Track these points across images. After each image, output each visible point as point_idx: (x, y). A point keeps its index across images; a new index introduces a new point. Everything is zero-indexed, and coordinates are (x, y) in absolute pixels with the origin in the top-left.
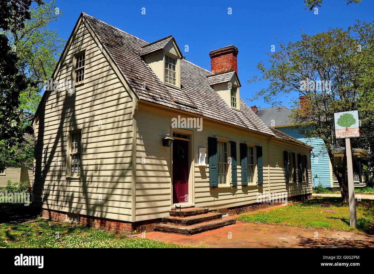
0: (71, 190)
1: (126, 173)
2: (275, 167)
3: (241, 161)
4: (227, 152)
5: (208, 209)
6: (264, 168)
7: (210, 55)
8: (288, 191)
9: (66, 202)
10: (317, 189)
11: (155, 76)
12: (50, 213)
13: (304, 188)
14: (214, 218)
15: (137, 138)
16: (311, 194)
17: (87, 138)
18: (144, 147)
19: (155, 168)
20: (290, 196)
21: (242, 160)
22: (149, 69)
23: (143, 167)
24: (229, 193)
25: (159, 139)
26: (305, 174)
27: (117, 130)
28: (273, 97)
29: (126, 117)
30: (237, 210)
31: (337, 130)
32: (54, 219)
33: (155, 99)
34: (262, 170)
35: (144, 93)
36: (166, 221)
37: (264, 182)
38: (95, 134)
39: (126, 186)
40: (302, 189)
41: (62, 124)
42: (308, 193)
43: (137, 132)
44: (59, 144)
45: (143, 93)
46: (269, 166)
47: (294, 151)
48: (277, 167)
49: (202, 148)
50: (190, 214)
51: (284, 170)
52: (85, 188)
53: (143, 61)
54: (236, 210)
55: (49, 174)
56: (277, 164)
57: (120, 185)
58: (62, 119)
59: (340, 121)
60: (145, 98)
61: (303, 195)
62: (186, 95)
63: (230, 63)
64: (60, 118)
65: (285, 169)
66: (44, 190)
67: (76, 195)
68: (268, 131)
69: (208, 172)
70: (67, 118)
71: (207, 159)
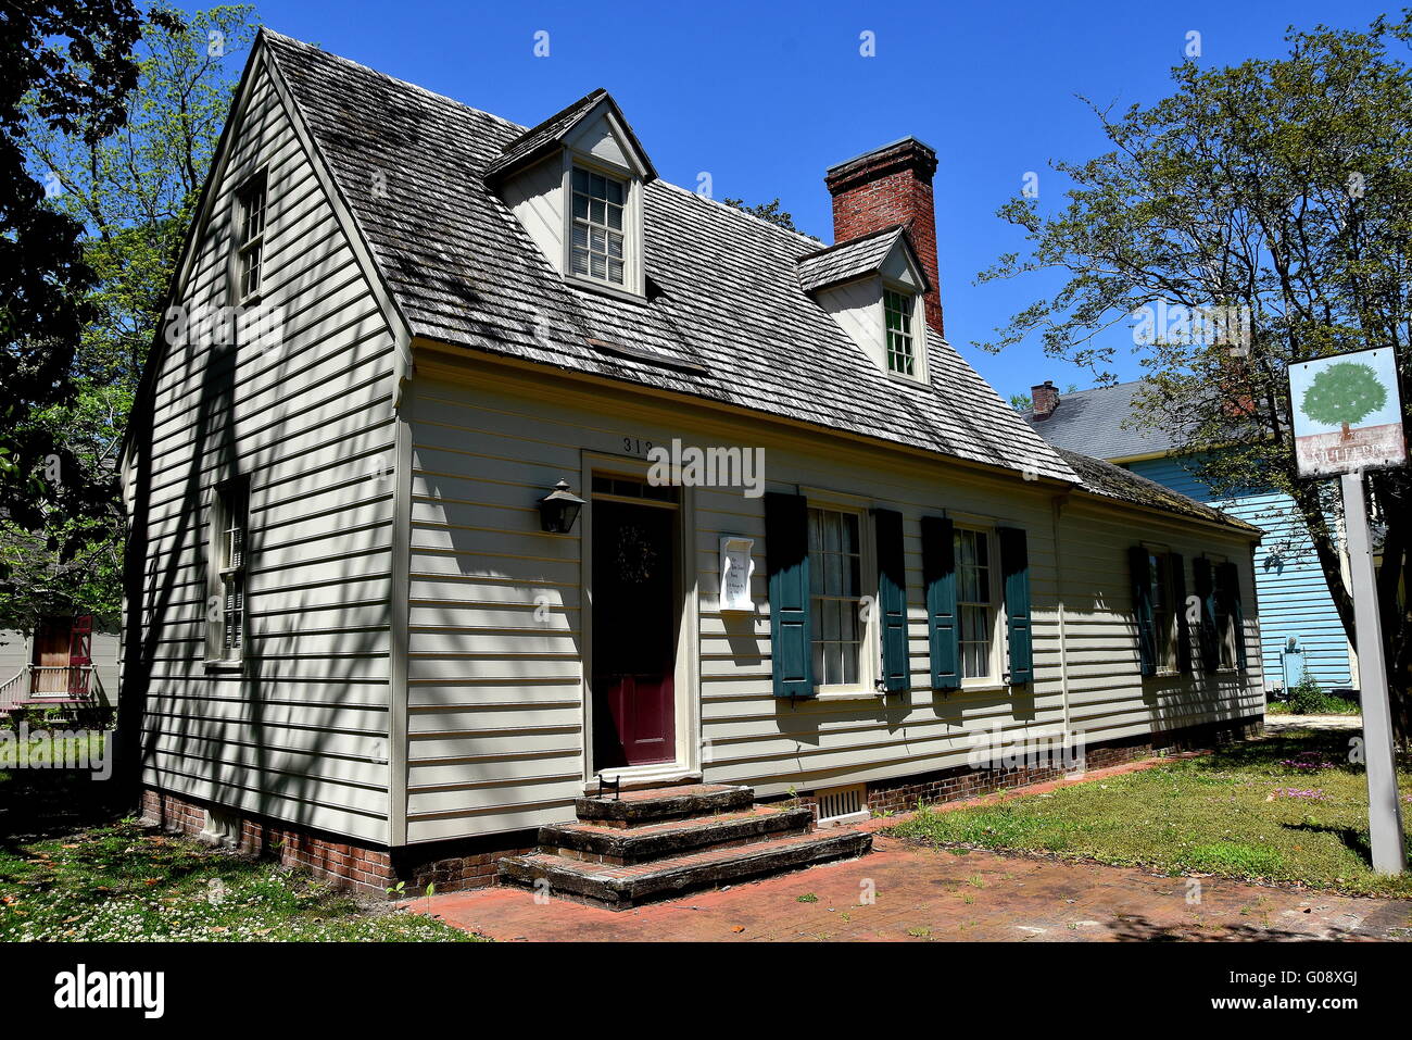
0: (219, 715)
1: (373, 642)
2: (1090, 611)
3: (926, 589)
4: (861, 555)
5: (752, 791)
6: (1035, 616)
7: (829, 181)
8: (1154, 709)
9: (205, 760)
10: (1296, 697)
11: (535, 252)
12: (163, 804)
13: (1227, 694)
14: (771, 829)
15: (415, 499)
16: (1260, 717)
17: (266, 508)
18: (448, 533)
19: (504, 619)
20: (1163, 726)
21: (932, 586)
22: (512, 226)
23: (446, 618)
24: (874, 722)
25: (525, 499)
26: (1230, 639)
27: (351, 469)
28: (1079, 332)
29: (377, 414)
30: (912, 791)
31: (1303, 438)
32: (173, 828)
33: (493, 337)
34: (1028, 624)
35: (443, 314)
36: (553, 840)
37: (1038, 673)
38: (286, 491)
39: (375, 695)
40: (1217, 700)
41: (197, 458)
42: (1247, 713)
43: (414, 473)
44: (189, 538)
45: (438, 313)
46: (1061, 607)
47: (1176, 547)
48: (1098, 611)
49: (731, 540)
50: (659, 812)
51: (1132, 624)
52: (257, 703)
53: (493, 199)
54: (905, 792)
55: (161, 653)
56: (1099, 599)
57: (356, 695)
58: (199, 441)
59: (1315, 399)
60: (440, 333)
61: (1225, 724)
62: (668, 322)
63: (904, 207)
64: (193, 437)
65: (1137, 618)
66: (147, 714)
67: (232, 732)
68: (1051, 466)
69: (768, 637)
70: (211, 434)
71: (762, 582)
